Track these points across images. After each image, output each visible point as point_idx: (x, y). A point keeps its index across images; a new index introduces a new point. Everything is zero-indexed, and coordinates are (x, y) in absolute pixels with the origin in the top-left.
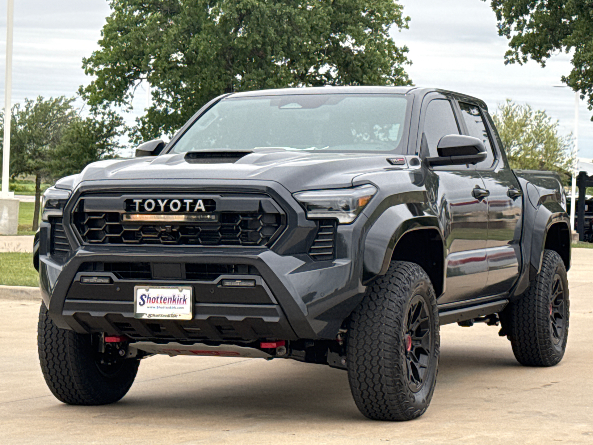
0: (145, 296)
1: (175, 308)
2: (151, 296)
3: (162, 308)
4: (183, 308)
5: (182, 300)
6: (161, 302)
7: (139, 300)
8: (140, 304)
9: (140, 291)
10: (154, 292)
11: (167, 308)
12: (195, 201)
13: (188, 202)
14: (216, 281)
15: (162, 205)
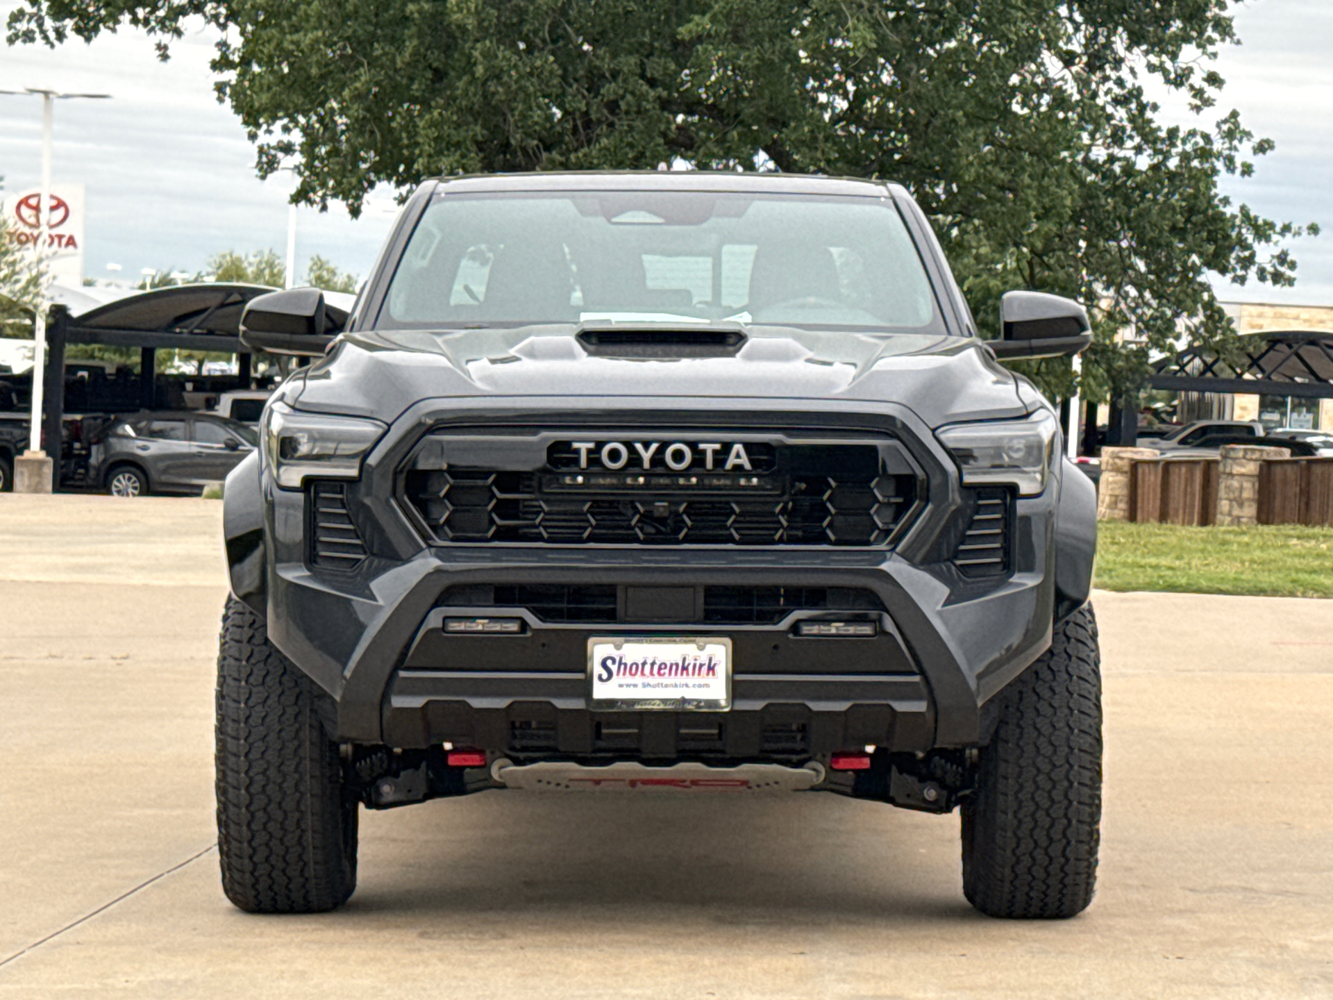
0: (614, 661)
1: (687, 686)
2: (628, 660)
3: (654, 686)
4: (707, 686)
5: (705, 669)
6: (652, 673)
7: (598, 670)
8: (600, 678)
9: (600, 650)
10: (635, 651)
11: (666, 686)
12: (727, 447)
13: (709, 448)
14: (784, 625)
15: (646, 456)
